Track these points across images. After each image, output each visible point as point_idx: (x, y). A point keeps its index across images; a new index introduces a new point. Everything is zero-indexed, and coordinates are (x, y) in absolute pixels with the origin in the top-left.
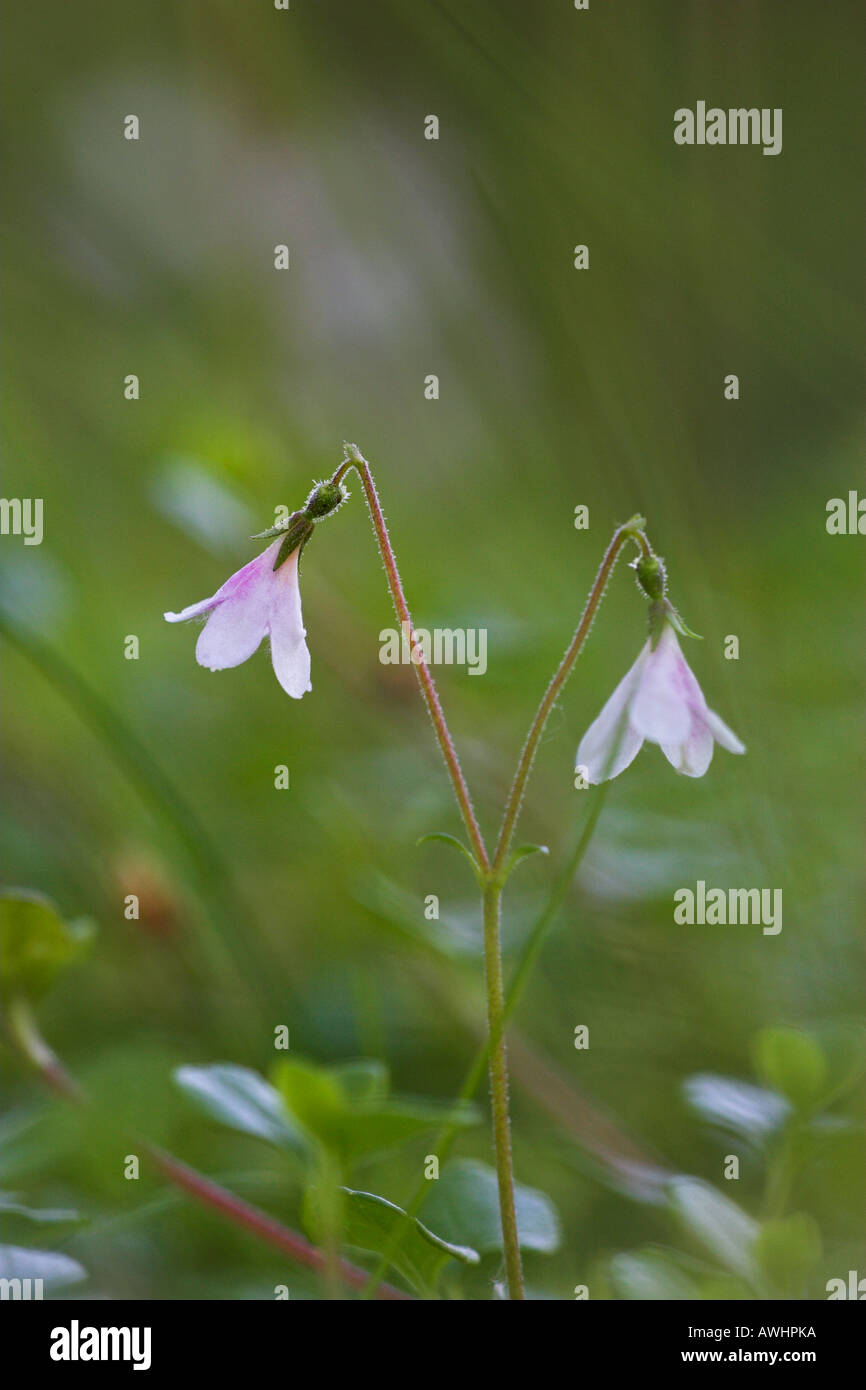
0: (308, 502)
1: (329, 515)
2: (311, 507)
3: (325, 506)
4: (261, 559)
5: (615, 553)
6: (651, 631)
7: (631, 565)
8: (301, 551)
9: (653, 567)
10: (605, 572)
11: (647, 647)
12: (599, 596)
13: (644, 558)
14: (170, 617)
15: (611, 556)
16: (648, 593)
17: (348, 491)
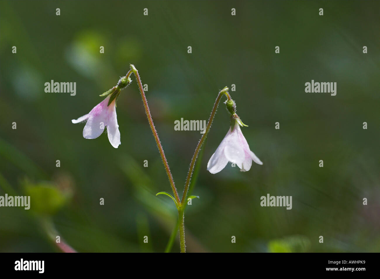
0: (118, 84)
1: (125, 88)
2: (119, 85)
3: (124, 85)
4: (103, 102)
5: (219, 100)
6: (231, 125)
7: (224, 103)
8: (116, 99)
9: (231, 104)
10: (216, 106)
11: (230, 130)
12: (214, 114)
13: (228, 101)
14: (74, 121)
15: (218, 100)
16: (230, 112)
17: (131, 80)
